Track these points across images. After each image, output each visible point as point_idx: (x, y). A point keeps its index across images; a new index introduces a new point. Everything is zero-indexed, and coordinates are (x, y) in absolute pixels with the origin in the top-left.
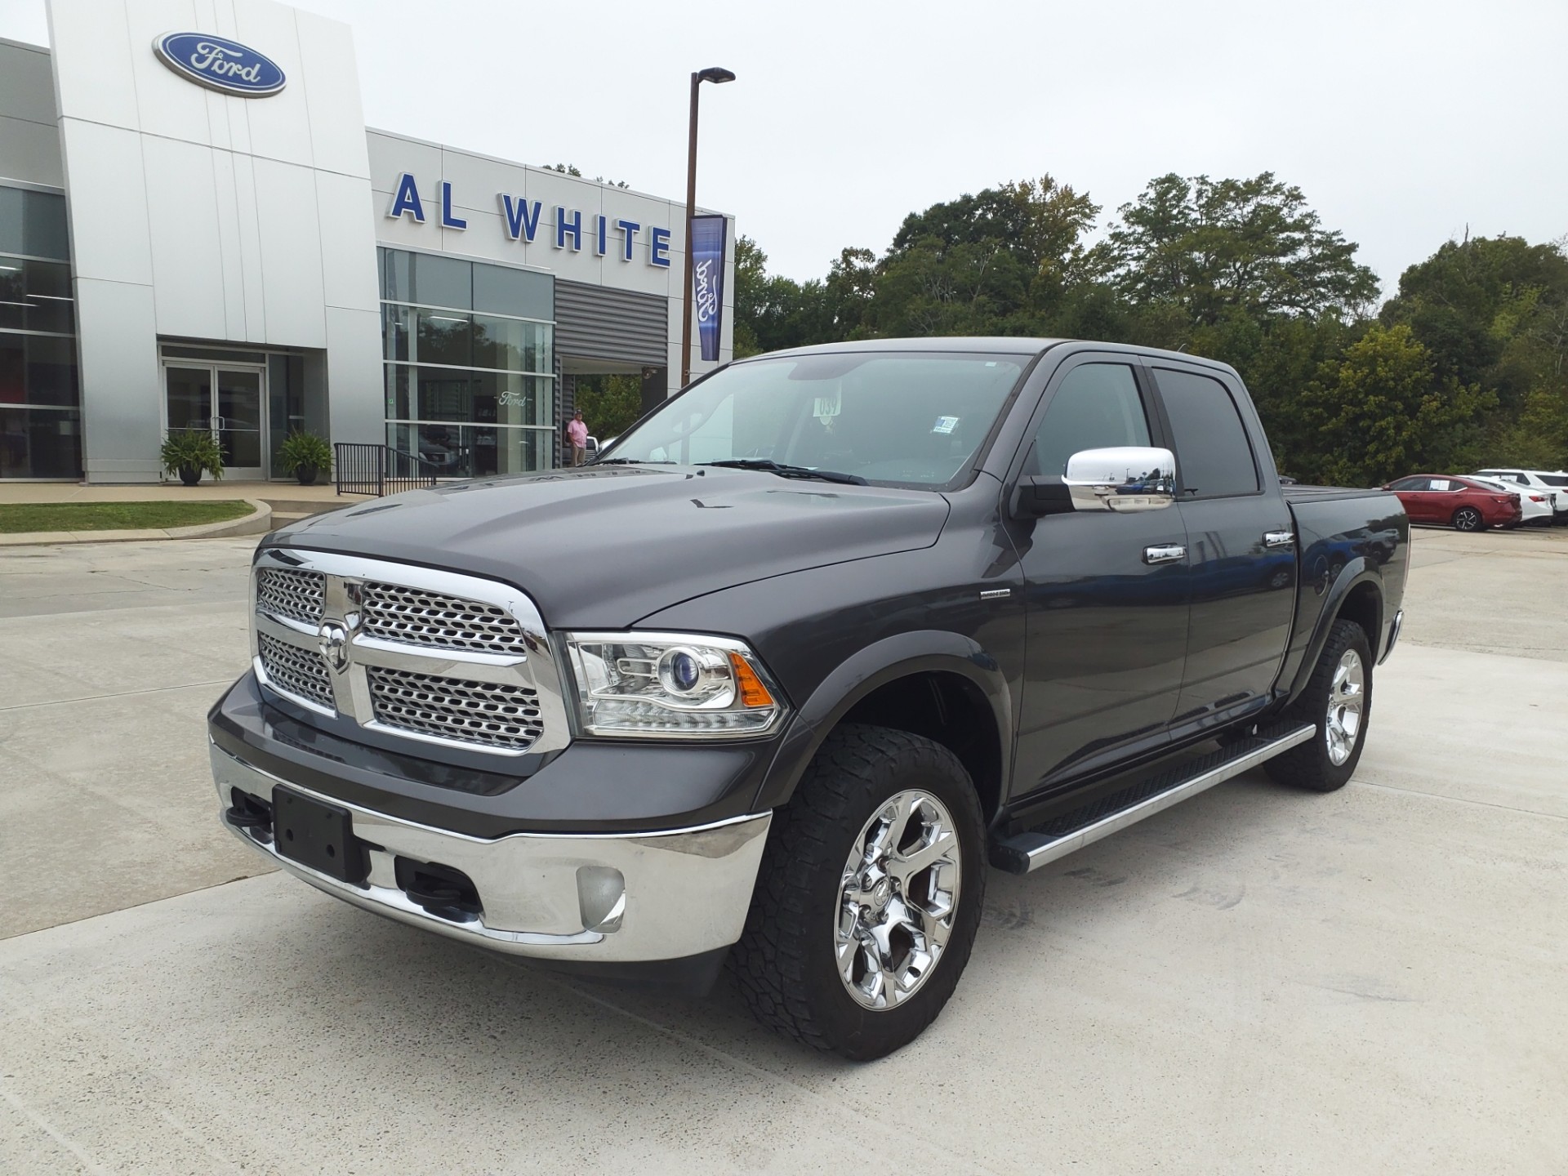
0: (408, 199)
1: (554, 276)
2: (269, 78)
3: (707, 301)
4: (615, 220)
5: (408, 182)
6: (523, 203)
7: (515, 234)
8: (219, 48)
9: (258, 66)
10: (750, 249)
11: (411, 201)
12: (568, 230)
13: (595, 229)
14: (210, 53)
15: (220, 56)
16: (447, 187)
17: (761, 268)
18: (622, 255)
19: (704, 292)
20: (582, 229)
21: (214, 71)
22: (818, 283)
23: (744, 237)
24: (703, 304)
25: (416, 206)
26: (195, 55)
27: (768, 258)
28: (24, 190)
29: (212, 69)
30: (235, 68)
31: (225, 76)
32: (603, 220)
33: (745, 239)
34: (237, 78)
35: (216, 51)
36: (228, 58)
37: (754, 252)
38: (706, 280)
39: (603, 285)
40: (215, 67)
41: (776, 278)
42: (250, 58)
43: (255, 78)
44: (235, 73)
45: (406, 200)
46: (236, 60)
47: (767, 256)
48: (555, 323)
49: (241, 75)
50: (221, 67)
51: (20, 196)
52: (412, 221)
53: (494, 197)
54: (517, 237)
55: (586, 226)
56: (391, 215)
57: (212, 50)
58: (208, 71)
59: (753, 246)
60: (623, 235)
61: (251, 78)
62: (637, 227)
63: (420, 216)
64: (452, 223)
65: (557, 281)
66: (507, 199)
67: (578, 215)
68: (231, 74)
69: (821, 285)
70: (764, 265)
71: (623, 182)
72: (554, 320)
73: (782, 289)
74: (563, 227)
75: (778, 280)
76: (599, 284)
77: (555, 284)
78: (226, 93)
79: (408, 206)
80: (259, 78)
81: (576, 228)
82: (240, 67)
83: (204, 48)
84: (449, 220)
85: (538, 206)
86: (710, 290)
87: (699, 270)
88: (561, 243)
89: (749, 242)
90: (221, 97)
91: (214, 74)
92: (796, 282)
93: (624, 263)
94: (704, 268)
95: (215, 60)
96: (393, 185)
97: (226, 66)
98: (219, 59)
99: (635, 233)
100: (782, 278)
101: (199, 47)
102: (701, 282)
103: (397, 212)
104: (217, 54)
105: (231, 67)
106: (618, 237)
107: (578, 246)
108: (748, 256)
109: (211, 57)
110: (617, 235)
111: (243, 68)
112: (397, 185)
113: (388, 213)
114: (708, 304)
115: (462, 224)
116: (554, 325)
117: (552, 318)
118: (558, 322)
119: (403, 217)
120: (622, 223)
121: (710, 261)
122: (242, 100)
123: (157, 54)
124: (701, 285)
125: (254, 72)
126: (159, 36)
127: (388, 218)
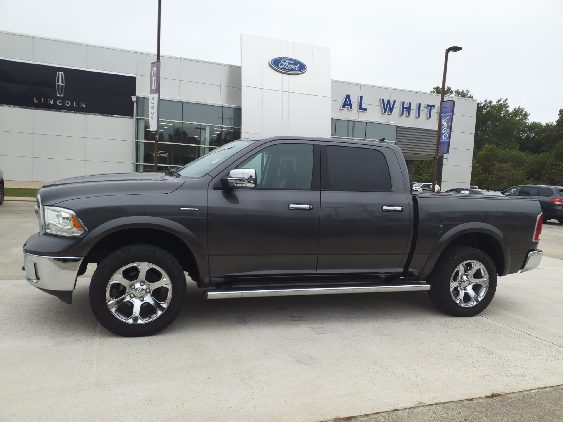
0: (348, 102)
1: (397, 125)
2: (301, 68)
3: (446, 132)
4: (425, 104)
5: (348, 97)
6: (389, 101)
7: (385, 112)
8: (287, 61)
9: (299, 65)
10: (522, 111)
11: (348, 103)
12: (406, 109)
13: (417, 108)
14: (284, 63)
15: (288, 63)
16: (361, 98)
17: (527, 118)
18: (427, 116)
19: (445, 128)
20: (412, 108)
21: (285, 68)
22: (552, 123)
23: (519, 107)
24: (445, 133)
25: (350, 105)
26: (280, 64)
27: (530, 114)
28: (234, 108)
29: (285, 67)
30: (292, 66)
31: (288, 69)
32: (420, 105)
33: (520, 108)
34: (292, 69)
35: (286, 62)
36: (290, 64)
37: (523, 113)
38: (446, 124)
39: (419, 128)
40: (286, 67)
41: (532, 122)
42: (296, 62)
43: (297, 69)
44: (291, 68)
45: (347, 103)
46: (292, 64)
47: (529, 114)
48: (396, 142)
49: (293, 68)
50: (287, 66)
51: (233, 109)
52: (348, 110)
53: (379, 99)
54: (386, 112)
55: (413, 108)
56: (341, 108)
57: (285, 61)
58: (284, 68)
59: (523, 110)
60: (428, 110)
61: (296, 69)
62: (434, 106)
63: (351, 108)
64: (362, 109)
65: (398, 127)
66: (383, 100)
67: (410, 104)
68: (290, 68)
69: (554, 124)
70: (528, 117)
71: (468, 90)
72: (396, 141)
73: (535, 127)
74: (404, 108)
75: (534, 123)
76: (417, 127)
77: (397, 128)
78: (288, 74)
79: (347, 105)
80: (298, 68)
81: (409, 108)
82: (293, 66)
83: (283, 61)
84: (361, 109)
85: (395, 101)
86: (447, 128)
87: (443, 120)
88: (403, 114)
89: (521, 109)
90: (287, 76)
91: (285, 69)
92: (542, 124)
93: (428, 120)
94: (445, 120)
95: (286, 64)
96: (343, 98)
97: (289, 66)
98: (287, 64)
99: (433, 108)
100: (535, 122)
101: (281, 62)
102: (444, 125)
103: (343, 107)
104: (287, 63)
105: (290, 66)
106: (426, 111)
107: (409, 114)
108: (520, 114)
109: (285, 64)
110: (426, 110)
111: (294, 66)
112: (344, 99)
113: (340, 108)
114: (447, 133)
115: (366, 110)
116: (395, 143)
117: (395, 140)
118: (397, 141)
119: (346, 109)
120: (428, 105)
121: (448, 117)
122: (293, 76)
123: (270, 65)
124: (444, 126)
125: (297, 67)
126: (270, 60)
127: (340, 109)
